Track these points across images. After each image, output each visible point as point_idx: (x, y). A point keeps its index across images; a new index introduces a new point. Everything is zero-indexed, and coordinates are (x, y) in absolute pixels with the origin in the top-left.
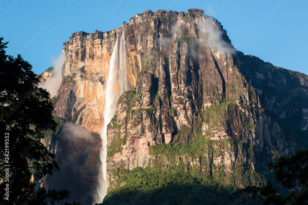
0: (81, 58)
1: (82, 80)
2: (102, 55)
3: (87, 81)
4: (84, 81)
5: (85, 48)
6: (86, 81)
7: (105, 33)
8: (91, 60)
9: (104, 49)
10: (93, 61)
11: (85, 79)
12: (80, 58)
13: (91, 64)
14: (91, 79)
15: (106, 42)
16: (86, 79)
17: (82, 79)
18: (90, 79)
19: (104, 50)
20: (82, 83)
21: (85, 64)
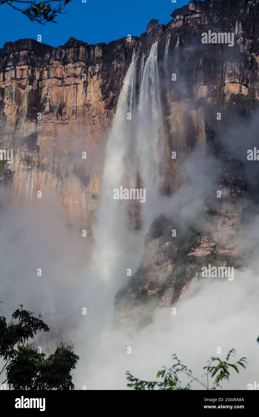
0: (28, 111)
1: (28, 170)
2: (87, 105)
3: (43, 175)
4: (34, 174)
5: (38, 85)
6: (40, 173)
7: (97, 48)
8: (55, 118)
9: (92, 90)
10: (60, 121)
11: (38, 166)
12: (26, 110)
13: (55, 127)
14: (53, 167)
15: (97, 70)
16: (41, 167)
17: (30, 167)
18: (50, 169)
19: (92, 94)
20: (29, 178)
21: (39, 128)
